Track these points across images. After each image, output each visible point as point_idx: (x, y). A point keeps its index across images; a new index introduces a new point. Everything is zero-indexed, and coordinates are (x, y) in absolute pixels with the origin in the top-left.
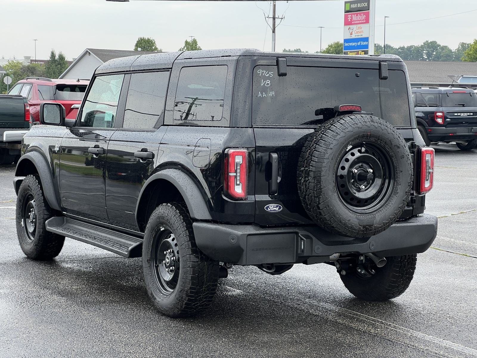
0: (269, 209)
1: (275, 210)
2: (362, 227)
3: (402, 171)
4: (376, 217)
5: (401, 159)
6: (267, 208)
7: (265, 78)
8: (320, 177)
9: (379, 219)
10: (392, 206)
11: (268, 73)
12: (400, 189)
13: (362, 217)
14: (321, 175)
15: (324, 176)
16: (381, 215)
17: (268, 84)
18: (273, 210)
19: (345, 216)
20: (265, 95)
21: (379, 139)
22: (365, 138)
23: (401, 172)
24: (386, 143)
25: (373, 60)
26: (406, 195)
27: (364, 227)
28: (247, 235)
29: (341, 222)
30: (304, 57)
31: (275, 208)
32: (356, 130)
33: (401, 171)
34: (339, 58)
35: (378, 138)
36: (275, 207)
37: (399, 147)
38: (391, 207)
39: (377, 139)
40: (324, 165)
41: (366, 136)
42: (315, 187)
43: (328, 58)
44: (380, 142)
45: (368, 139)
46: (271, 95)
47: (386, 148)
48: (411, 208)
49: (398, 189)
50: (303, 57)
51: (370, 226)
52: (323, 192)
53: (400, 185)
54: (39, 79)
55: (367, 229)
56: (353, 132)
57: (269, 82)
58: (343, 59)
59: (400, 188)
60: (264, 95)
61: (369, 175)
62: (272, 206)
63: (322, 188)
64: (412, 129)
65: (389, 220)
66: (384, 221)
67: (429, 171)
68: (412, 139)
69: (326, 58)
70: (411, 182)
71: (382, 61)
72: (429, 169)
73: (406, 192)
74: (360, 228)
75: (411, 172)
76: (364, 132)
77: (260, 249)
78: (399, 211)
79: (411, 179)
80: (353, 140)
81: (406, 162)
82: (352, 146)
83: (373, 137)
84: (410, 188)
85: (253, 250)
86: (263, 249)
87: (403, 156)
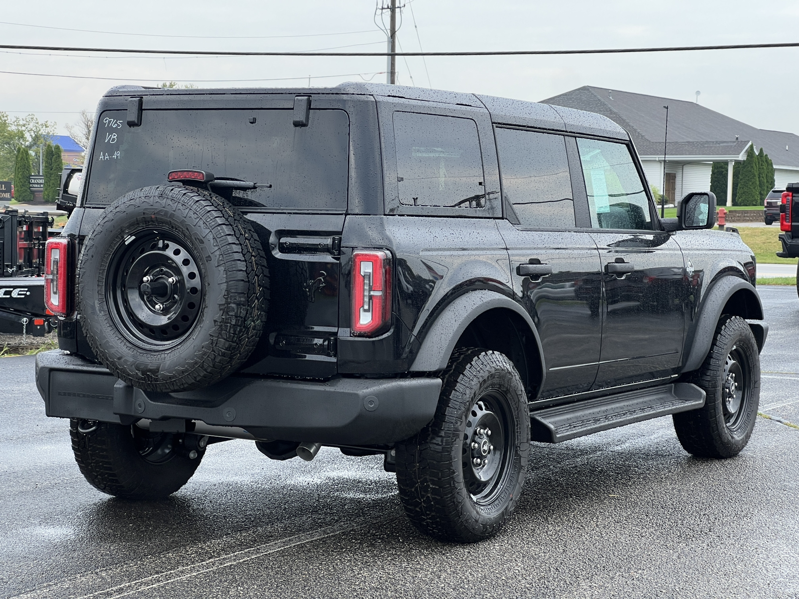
2: (141, 372)
4: (166, 358)
5: (207, 261)
7: (111, 131)
9: (170, 362)
10: (192, 342)
11: (116, 123)
17: (114, 140)
22: (153, 225)
23: (209, 284)
25: (286, 93)
26: (215, 326)
27: (144, 372)
28: (48, 370)
29: (107, 359)
30: (171, 94)
32: (131, 210)
34: (224, 94)
37: (202, 242)
38: (190, 344)
41: (151, 221)
45: (156, 225)
46: (116, 156)
47: (188, 243)
48: (335, 360)
49: (204, 315)
50: (168, 95)
51: (154, 372)
53: (207, 307)
55: (148, 376)
56: (126, 213)
57: (115, 137)
60: (107, 157)
64: (349, 214)
65: (186, 366)
66: (176, 367)
67: (369, 293)
68: (340, 233)
69: (204, 94)
70: (229, 304)
71: (304, 94)
72: (370, 290)
73: (215, 321)
74: (137, 373)
75: (225, 287)
76: (144, 213)
77: (69, 394)
78: (205, 354)
79: (225, 298)
80: (128, 227)
81: (215, 268)
82: (133, 237)
83: (163, 223)
84: (224, 315)
85: (60, 394)
86: (74, 395)
87: (209, 256)
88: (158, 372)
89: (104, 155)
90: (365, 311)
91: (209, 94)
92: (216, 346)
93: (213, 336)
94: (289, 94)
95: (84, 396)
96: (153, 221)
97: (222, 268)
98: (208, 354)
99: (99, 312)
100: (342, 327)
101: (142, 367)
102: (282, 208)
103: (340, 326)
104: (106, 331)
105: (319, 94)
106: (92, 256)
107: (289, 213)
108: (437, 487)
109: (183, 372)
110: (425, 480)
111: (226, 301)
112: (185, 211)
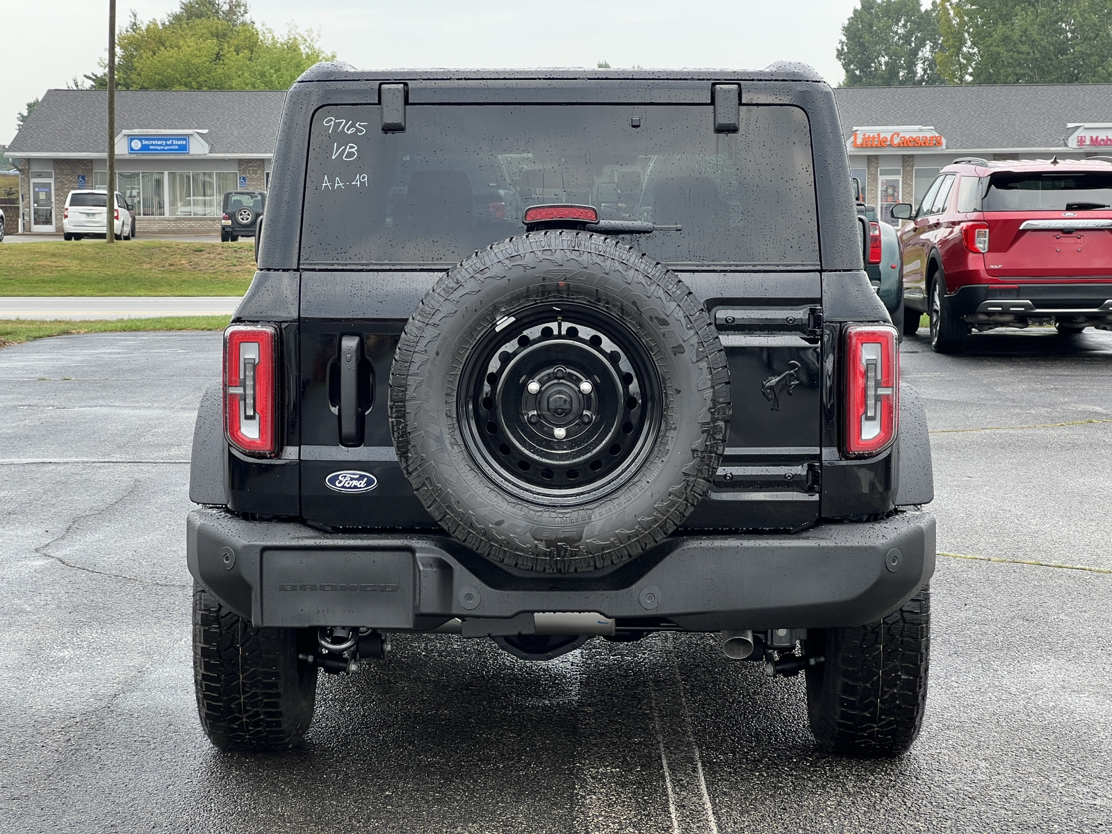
0: (339, 483)
1: (356, 487)
2: (544, 543)
3: (678, 389)
4: (593, 517)
5: (675, 354)
6: (333, 481)
7: (344, 139)
8: (403, 401)
9: (601, 522)
10: (646, 488)
11: (353, 126)
12: (674, 442)
13: (547, 517)
14: (405, 397)
15: (413, 398)
16: (611, 513)
17: (350, 155)
18: (350, 488)
19: (483, 511)
20: (341, 184)
21: (599, 300)
22: (554, 297)
23: (679, 392)
24: (622, 310)
25: (693, 79)
26: (694, 458)
27: (549, 543)
28: (259, 549)
29: (471, 525)
30: (465, 79)
31: (355, 483)
32: (517, 273)
33: (676, 390)
34: (576, 79)
35: (595, 294)
36: (355, 479)
37: (664, 323)
38: (643, 491)
39: (595, 299)
40: (414, 369)
41: (553, 291)
42: (395, 427)
43: (540, 79)
44: (607, 308)
45: (562, 297)
46: (359, 183)
47: (629, 325)
48: (816, 497)
49: (669, 441)
51: (571, 541)
52: (412, 444)
53: (675, 429)
54: (970, 161)
55: (559, 549)
56: (506, 279)
57: (353, 150)
58: (589, 79)
59: (674, 440)
60: (338, 183)
61: (555, 399)
62: (345, 477)
63: (409, 433)
64: (825, 271)
65: (636, 527)
66: (616, 530)
67: (876, 391)
68: (819, 301)
69: (535, 79)
70: (716, 422)
71: (725, 80)
72: (877, 386)
73: (694, 451)
74: (536, 546)
75: (711, 394)
76: (544, 279)
77: (303, 588)
78: (673, 504)
79: (711, 413)
80: (509, 303)
81: (691, 365)
82: (513, 319)
83: (579, 293)
84: (708, 440)
85: (283, 588)
86: (313, 588)
87: (681, 346)
88: (580, 540)
89: (332, 181)
90: (868, 419)
91: (544, 79)
92: (691, 490)
93: (689, 475)
94: (699, 80)
95: (334, 588)
96: (558, 291)
97: (704, 364)
98: (677, 505)
99: (450, 448)
100: (825, 446)
101: (546, 535)
102: (705, 262)
103: (823, 444)
104: (467, 478)
105: (753, 80)
106: (437, 354)
107: (721, 271)
108: (912, 678)
109: (629, 537)
110: (895, 670)
111: (712, 418)
112: (628, 273)
